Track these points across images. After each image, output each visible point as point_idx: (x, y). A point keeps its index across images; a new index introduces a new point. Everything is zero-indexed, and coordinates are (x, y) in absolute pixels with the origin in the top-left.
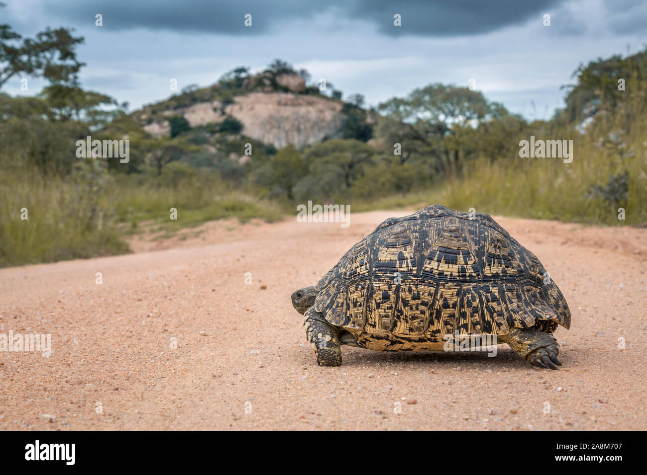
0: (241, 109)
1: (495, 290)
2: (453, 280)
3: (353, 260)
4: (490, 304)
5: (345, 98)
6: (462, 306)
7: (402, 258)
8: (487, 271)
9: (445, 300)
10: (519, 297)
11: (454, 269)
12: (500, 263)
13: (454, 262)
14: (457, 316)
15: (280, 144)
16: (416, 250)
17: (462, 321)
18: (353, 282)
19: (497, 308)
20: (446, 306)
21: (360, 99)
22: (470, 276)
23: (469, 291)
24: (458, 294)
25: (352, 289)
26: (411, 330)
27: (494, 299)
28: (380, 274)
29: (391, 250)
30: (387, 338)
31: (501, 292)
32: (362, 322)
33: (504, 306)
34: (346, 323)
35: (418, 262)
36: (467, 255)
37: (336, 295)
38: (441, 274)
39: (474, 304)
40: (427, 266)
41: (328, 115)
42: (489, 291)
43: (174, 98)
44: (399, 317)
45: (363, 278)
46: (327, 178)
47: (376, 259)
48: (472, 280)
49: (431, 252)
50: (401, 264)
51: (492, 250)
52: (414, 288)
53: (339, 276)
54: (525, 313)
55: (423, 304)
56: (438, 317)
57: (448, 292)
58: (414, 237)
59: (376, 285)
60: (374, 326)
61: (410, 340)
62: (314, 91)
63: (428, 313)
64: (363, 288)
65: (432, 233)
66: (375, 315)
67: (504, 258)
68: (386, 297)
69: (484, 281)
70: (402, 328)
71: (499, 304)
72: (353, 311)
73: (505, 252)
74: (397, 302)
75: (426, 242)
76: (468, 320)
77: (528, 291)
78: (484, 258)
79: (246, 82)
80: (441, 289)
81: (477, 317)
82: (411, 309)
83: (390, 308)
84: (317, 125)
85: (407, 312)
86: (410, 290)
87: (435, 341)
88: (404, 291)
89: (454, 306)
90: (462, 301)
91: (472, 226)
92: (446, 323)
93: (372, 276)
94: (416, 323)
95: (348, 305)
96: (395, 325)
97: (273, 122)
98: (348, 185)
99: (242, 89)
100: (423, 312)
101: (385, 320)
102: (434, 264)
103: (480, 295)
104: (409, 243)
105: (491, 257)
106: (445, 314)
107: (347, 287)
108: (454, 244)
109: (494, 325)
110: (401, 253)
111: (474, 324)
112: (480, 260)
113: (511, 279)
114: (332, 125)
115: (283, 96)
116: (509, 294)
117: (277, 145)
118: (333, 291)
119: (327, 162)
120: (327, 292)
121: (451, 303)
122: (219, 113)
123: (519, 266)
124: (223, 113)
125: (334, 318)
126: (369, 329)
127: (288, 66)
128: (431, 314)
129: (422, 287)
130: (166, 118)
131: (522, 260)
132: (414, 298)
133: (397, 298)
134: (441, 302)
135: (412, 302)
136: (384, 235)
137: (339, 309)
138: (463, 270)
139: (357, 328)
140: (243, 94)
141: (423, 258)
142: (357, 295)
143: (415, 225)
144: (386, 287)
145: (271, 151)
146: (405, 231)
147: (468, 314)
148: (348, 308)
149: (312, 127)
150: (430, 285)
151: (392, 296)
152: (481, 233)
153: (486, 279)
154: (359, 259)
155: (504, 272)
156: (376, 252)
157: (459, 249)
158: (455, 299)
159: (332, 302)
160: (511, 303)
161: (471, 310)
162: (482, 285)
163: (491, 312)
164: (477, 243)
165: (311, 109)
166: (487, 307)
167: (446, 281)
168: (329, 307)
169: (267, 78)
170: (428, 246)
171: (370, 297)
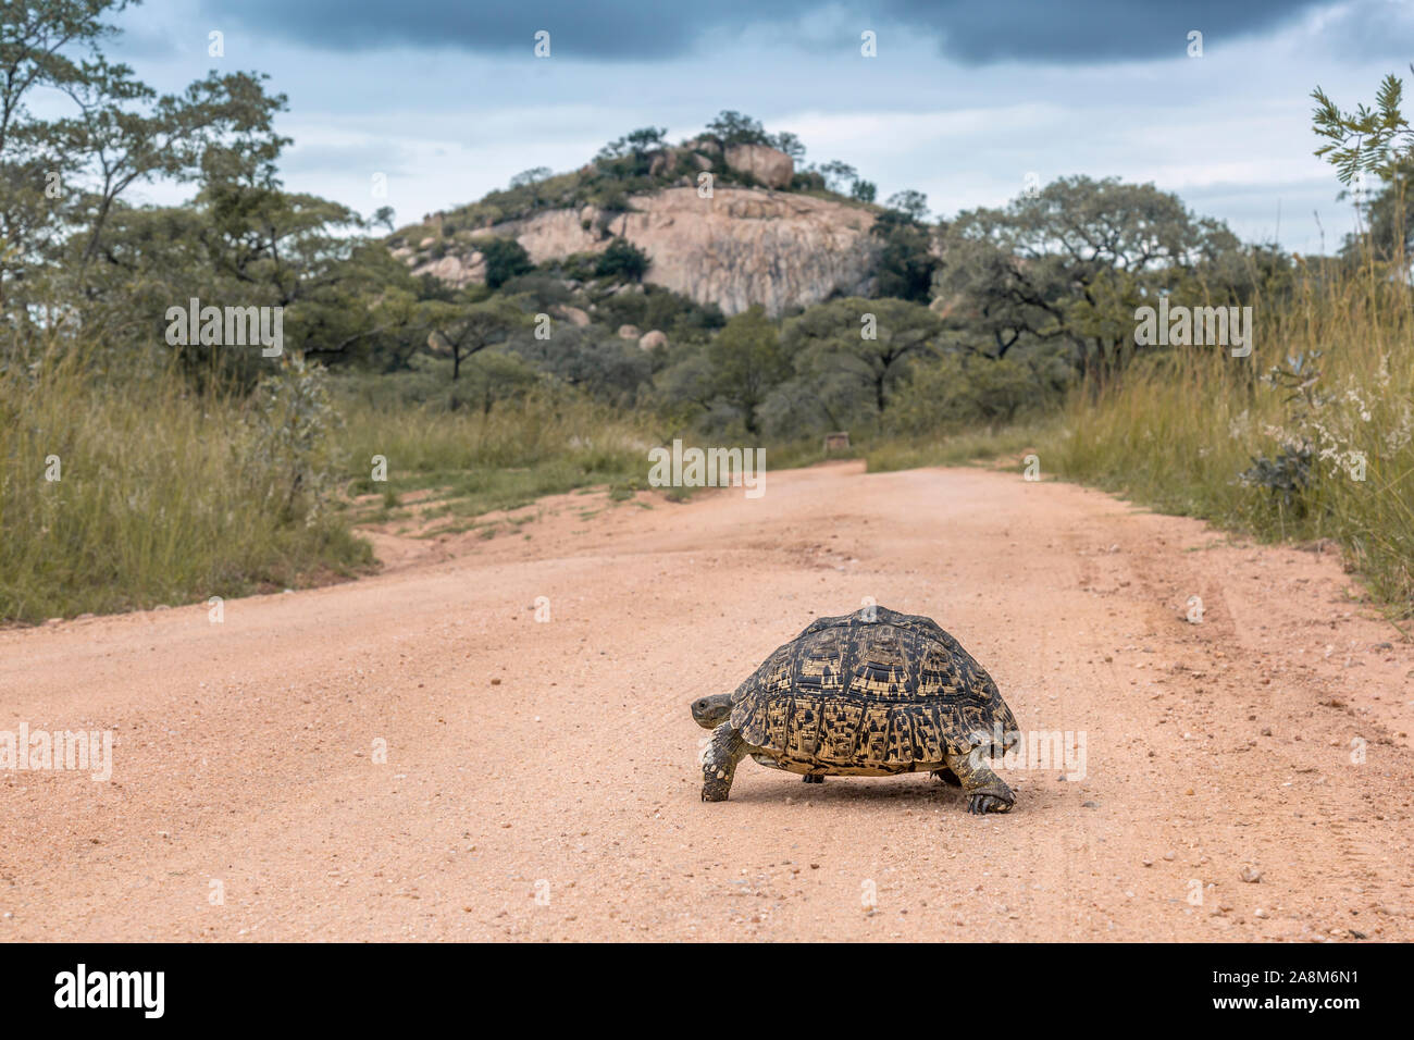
0: (645, 224)
1: (928, 712)
2: (883, 701)
3: (775, 671)
4: (922, 728)
5: (881, 200)
6: (891, 729)
7: (827, 674)
8: (921, 691)
9: (873, 722)
10: (956, 720)
11: (884, 688)
12: (936, 681)
13: (885, 679)
14: (886, 740)
15: (732, 305)
16: (843, 665)
17: (892, 746)
18: (774, 697)
19: (930, 733)
20: (874, 728)
21: (916, 201)
22: (902, 695)
23: (899, 713)
24: (887, 716)
25: (773, 704)
26: (836, 754)
27: (927, 722)
28: (803, 690)
29: (817, 663)
30: (810, 762)
31: (936, 715)
32: (783, 743)
33: (937, 730)
34: (766, 743)
35: (845, 679)
36: (899, 671)
37: (754, 710)
38: (870, 693)
39: (905, 728)
40: (856, 684)
41: (844, 239)
42: (921, 714)
43: (493, 198)
44: (822, 740)
45: (785, 694)
46: (835, 384)
47: (799, 673)
48: (903, 700)
49: (860, 668)
50: (826, 680)
51: (928, 667)
52: (839, 708)
53: (758, 688)
54: (962, 738)
55: (849, 726)
56: (866, 740)
57: (877, 713)
58: (842, 649)
59: (798, 702)
60: (796, 748)
61: (835, 765)
62: (810, 183)
63: (854, 736)
64: (784, 705)
65: (863, 647)
66: (797, 736)
67: (943, 675)
68: (809, 717)
69: (917, 702)
70: (826, 752)
71: (932, 728)
72: (773, 730)
73: (944, 668)
74: (821, 723)
75: (855, 656)
76: (898, 745)
77: (968, 712)
78: (920, 676)
79: (657, 161)
80: (870, 711)
81: (907, 742)
82: (836, 731)
83: (813, 729)
84: (816, 261)
85: (832, 734)
86: (835, 710)
87: (863, 766)
88: (828, 711)
89: (883, 729)
90: (892, 724)
91: (908, 637)
92: (874, 748)
93: (794, 692)
94: (841, 747)
95: (768, 723)
96: (818, 748)
97: (718, 255)
98: (882, 403)
99: (648, 179)
100: (849, 735)
101: (807, 742)
102: (863, 682)
103: (911, 718)
104: (837, 656)
105: (927, 674)
106: (873, 737)
107: (767, 703)
108: (886, 659)
109: (925, 751)
110: (827, 667)
111: (905, 750)
112: (914, 678)
113: (949, 699)
114: (852, 262)
115: (741, 195)
116: (945, 716)
117: (725, 307)
118: (751, 705)
119: (834, 350)
120: (745, 704)
121: (879, 726)
122: (595, 232)
123: (959, 683)
124: (606, 234)
125: (752, 737)
126: (790, 751)
127: (752, 127)
128: (858, 738)
129: (848, 708)
130: (476, 245)
131: (964, 676)
132: (839, 719)
133: (822, 718)
134: (869, 725)
135: (836, 724)
136: (809, 644)
137: (758, 727)
138: (894, 689)
139: (777, 749)
140: (649, 190)
141: (850, 674)
142: (777, 713)
143: (844, 635)
144: (809, 706)
145: (713, 320)
146: (832, 641)
147: (898, 738)
148: (768, 727)
149: (807, 266)
150: (857, 705)
151: (816, 716)
152: (917, 645)
153: (919, 700)
154: (781, 671)
155: (940, 691)
156: (800, 665)
157: (891, 664)
158: (885, 721)
159: (750, 718)
160: (946, 726)
161: (901, 734)
162: (914, 706)
163: (923, 736)
164: (912, 658)
165: (803, 224)
166: (919, 732)
167: (875, 702)
168: (747, 723)
169: (704, 153)
170: (857, 661)
171: (791, 716)
